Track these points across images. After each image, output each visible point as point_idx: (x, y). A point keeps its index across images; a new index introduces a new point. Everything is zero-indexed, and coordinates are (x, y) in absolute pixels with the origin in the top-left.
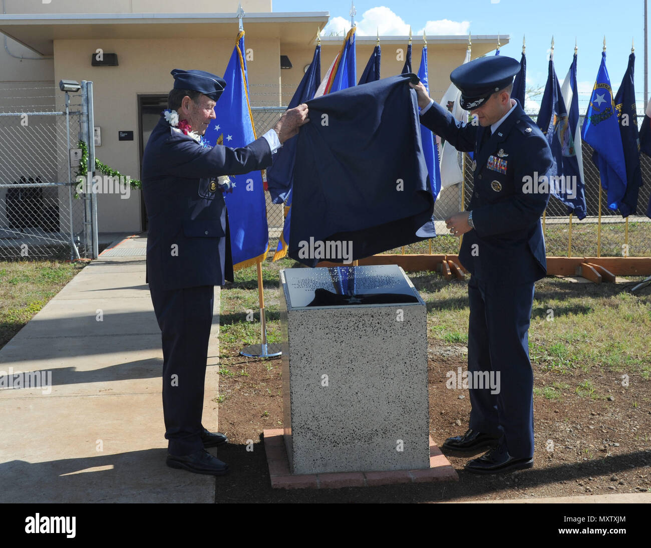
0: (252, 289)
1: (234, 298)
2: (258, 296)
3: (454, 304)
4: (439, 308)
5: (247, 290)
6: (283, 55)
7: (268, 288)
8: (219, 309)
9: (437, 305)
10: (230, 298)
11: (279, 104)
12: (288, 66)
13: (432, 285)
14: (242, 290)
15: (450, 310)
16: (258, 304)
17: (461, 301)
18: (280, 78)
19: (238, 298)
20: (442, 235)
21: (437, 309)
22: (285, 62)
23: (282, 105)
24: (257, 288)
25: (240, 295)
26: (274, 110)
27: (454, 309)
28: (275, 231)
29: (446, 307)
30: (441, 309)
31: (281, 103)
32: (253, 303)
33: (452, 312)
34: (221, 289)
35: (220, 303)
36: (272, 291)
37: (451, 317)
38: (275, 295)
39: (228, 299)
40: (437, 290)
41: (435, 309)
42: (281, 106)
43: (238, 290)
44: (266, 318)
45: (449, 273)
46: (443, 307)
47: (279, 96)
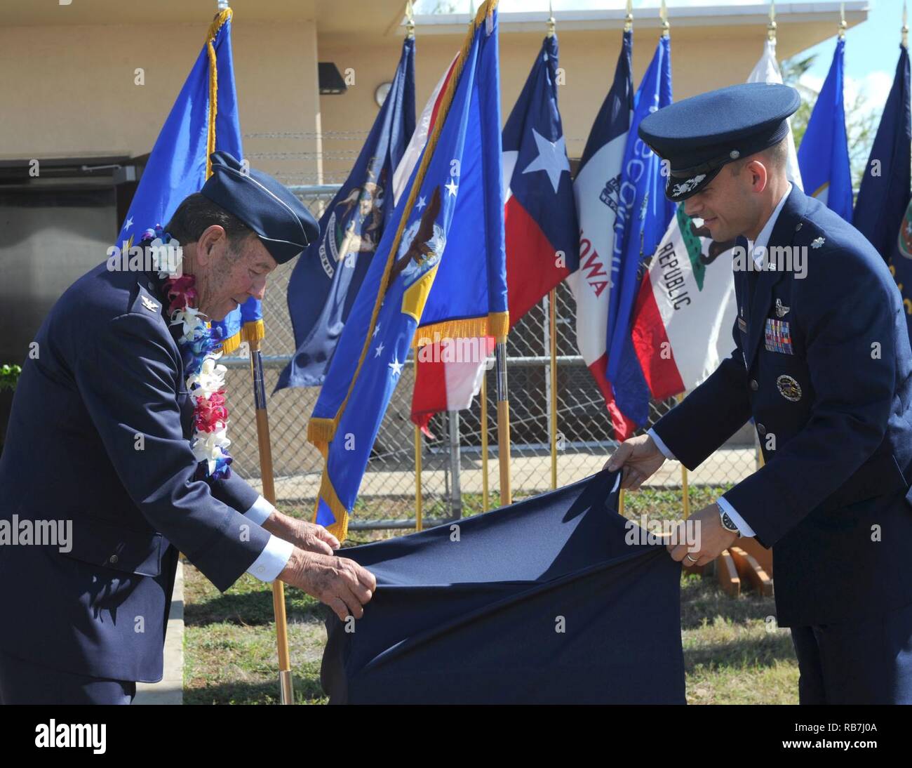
0: (261, 624)
1: (216, 648)
2: (276, 640)
3: (750, 653)
4: (712, 665)
5: (247, 628)
6: (326, 60)
7: (299, 621)
8: (182, 673)
9: (706, 655)
10: (207, 648)
11: (317, 178)
12: (336, 88)
13: (692, 608)
14: (235, 628)
15: (740, 667)
16: (275, 661)
17: (765, 646)
18: (318, 117)
19: (226, 646)
20: (714, 487)
21: (706, 667)
22: (330, 78)
23: (325, 181)
24: (273, 621)
25: (230, 640)
26: (305, 192)
27: (749, 666)
28: (299, 484)
29: (728, 662)
30: (716, 667)
31: (320, 176)
32: (263, 659)
33: (744, 673)
34: (186, 625)
35: (182, 659)
36: (308, 628)
37: (742, 686)
38: (315, 637)
39: (202, 650)
40: (705, 621)
41: (701, 665)
42: (321, 183)
43: (226, 627)
44: (295, 694)
45: (736, 580)
46: (722, 661)
47: (315, 160)
